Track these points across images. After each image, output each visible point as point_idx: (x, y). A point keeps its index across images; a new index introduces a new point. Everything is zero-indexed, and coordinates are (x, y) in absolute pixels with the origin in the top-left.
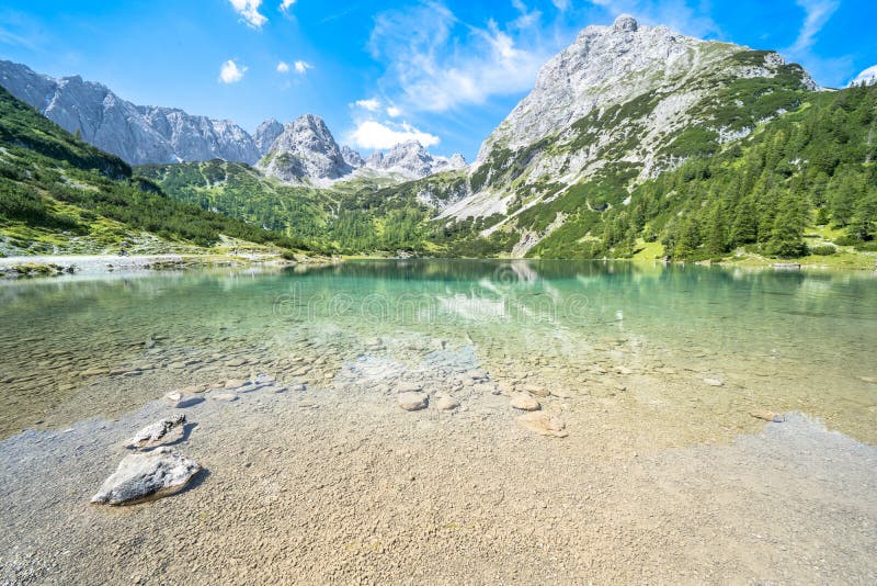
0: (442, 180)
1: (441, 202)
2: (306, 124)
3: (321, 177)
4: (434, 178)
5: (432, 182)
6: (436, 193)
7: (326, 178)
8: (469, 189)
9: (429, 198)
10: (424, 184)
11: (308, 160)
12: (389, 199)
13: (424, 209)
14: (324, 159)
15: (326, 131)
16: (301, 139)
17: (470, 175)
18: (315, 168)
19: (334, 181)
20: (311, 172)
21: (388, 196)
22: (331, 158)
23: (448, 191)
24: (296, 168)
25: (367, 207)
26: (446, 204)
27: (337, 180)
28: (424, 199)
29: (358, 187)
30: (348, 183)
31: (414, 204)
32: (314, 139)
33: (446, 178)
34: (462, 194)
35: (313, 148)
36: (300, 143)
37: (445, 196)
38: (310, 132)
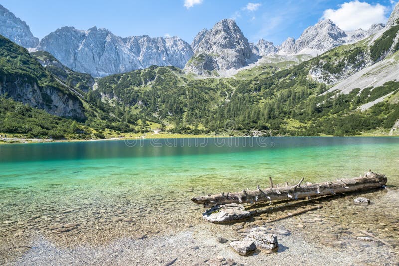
0: (336, 54)
1: (332, 77)
2: (221, 27)
3: (228, 69)
4: (328, 54)
5: (323, 58)
6: (328, 68)
7: (232, 70)
8: (368, 59)
9: (319, 74)
10: (316, 61)
11: (219, 56)
12: (281, 80)
13: (312, 86)
14: (232, 53)
15: (237, 30)
16: (215, 41)
17: (372, 43)
18: (224, 62)
19: (239, 70)
20: (220, 65)
21: (281, 77)
22: (238, 51)
23: (341, 65)
24: (209, 64)
25: (258, 89)
26: (338, 78)
27: (241, 69)
28: (315, 76)
29: (257, 73)
30: (250, 71)
31: (303, 82)
32: (225, 38)
33: (341, 52)
34: (358, 66)
35: (225, 46)
36: (215, 43)
37: (338, 70)
38: (223, 33)
